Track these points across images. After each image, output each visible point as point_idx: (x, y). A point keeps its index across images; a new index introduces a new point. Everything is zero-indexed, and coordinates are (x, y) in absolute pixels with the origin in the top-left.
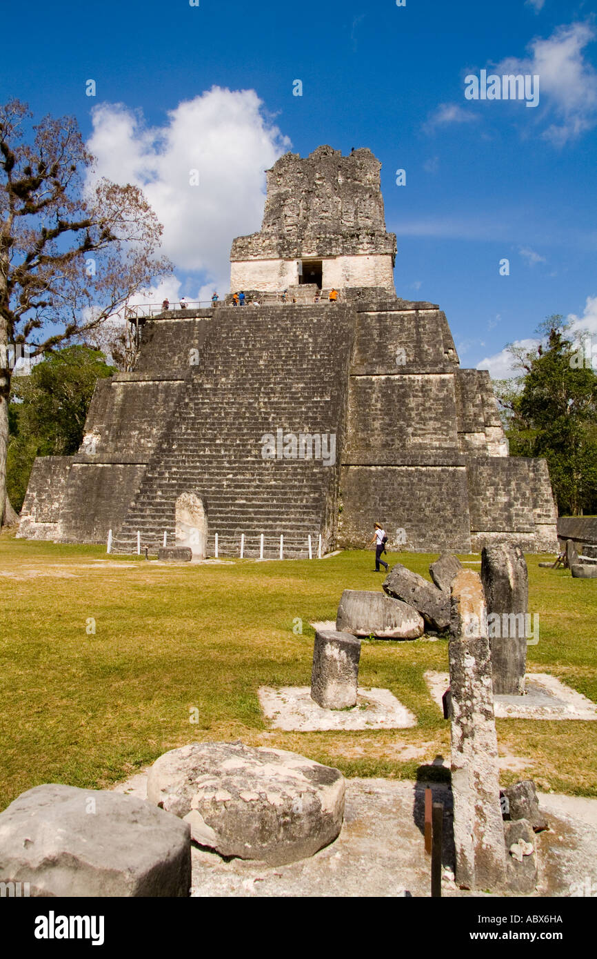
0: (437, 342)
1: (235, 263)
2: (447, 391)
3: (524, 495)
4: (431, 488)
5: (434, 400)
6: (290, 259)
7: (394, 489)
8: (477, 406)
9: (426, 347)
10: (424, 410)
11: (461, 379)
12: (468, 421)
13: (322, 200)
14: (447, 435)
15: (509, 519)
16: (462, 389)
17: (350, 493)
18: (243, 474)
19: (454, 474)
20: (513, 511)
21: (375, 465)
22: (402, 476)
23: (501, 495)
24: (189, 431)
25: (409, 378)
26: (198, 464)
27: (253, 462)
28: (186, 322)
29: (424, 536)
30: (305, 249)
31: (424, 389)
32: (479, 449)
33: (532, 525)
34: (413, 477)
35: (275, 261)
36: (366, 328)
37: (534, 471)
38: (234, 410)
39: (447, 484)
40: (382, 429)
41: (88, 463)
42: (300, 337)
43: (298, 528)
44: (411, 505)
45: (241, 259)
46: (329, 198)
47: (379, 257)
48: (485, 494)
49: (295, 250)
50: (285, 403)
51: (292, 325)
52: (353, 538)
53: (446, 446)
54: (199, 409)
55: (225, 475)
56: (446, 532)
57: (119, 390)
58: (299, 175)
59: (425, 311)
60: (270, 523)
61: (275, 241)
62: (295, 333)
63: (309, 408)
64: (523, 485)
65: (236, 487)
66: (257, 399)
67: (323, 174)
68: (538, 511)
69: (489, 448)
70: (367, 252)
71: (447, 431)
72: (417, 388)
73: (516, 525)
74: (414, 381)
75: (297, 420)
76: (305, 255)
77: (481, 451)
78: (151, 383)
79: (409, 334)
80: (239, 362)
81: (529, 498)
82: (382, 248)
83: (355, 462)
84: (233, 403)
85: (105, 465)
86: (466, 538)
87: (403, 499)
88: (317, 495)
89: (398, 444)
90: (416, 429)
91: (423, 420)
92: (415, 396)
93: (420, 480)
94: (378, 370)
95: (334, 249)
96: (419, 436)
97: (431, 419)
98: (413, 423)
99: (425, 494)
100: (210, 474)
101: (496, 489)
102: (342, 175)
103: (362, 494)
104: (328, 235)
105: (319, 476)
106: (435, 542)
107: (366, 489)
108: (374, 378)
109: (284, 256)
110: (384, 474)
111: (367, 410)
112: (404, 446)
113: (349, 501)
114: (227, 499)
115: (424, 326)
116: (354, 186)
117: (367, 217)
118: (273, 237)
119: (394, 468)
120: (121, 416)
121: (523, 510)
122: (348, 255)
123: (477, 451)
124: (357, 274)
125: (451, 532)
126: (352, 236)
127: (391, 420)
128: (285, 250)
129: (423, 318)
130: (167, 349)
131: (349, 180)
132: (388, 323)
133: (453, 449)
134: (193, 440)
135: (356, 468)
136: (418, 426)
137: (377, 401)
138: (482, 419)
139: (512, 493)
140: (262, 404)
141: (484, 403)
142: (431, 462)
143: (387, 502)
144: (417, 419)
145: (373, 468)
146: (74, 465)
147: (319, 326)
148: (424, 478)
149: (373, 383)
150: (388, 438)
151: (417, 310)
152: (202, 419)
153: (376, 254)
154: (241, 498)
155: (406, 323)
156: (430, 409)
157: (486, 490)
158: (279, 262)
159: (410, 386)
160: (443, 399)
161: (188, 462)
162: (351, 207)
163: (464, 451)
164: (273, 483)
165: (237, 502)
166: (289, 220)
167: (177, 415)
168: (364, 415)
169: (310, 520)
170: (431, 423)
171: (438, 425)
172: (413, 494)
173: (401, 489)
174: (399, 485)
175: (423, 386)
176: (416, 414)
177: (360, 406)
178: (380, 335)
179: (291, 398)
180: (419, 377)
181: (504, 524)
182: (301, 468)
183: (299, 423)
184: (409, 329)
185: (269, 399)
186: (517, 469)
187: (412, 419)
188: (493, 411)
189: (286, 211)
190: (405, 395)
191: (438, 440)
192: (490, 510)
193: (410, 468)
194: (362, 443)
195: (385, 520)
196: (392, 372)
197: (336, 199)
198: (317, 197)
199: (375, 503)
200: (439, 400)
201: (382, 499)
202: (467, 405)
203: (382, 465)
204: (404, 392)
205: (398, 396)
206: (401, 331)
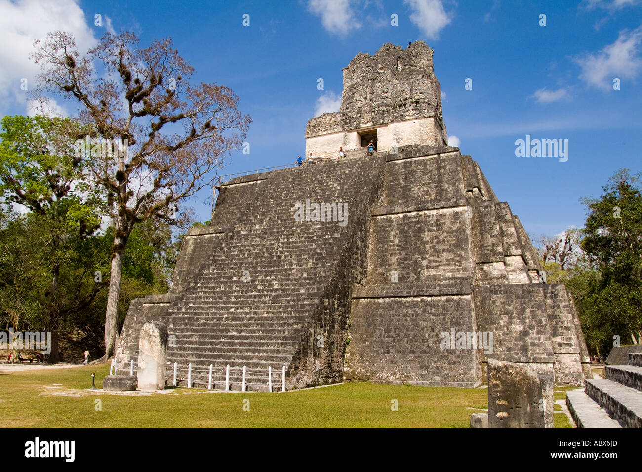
0: (456, 180)
1: (309, 139)
2: (460, 223)
3: (539, 323)
4: (435, 318)
5: (448, 232)
6: (351, 131)
7: (399, 320)
8: (495, 236)
9: (447, 186)
10: (438, 243)
11: (479, 212)
12: (486, 252)
13: (383, 84)
14: (460, 266)
15: (524, 349)
16: (481, 221)
17: (358, 326)
18: (243, 308)
19: (458, 303)
20: (528, 340)
21: (383, 298)
22: (408, 307)
23: (515, 324)
24: (215, 271)
25: (425, 214)
26: (211, 300)
27: (255, 296)
28: (250, 185)
29: (427, 368)
30: (362, 121)
31: (438, 224)
32: (497, 279)
33: (549, 354)
34: (418, 308)
35: (340, 134)
36: (393, 175)
37: (551, 298)
38: (256, 251)
39: (451, 314)
40: (399, 264)
41: (153, 303)
42: (331, 186)
43: (272, 359)
44: (415, 336)
45: (313, 135)
46: (389, 82)
47: (423, 120)
48: (499, 324)
49: (355, 123)
50: (300, 242)
51: (327, 177)
52: (359, 370)
53: (459, 276)
54: (230, 252)
55: (228, 308)
56: (449, 363)
57: (191, 243)
58: (367, 68)
59: (446, 154)
60: (250, 354)
61: (339, 118)
62: (328, 183)
63: (318, 245)
64: (539, 312)
65: (234, 319)
66: (278, 240)
67: (384, 64)
68: (558, 339)
69: (510, 277)
70: (413, 117)
71: (460, 261)
72: (432, 222)
73: (532, 354)
74: (429, 216)
75: (305, 257)
76: (363, 126)
77: (500, 281)
78: (214, 235)
79: (431, 176)
80: (275, 211)
81: (545, 326)
82: (426, 113)
83: (364, 295)
84: (258, 245)
85: (166, 304)
86: (470, 369)
87: (408, 330)
88: (299, 327)
89: (413, 276)
90: (430, 262)
91: (437, 253)
92: (429, 230)
93: (425, 310)
94: (396, 209)
95: (386, 118)
96: (433, 268)
97: (444, 251)
98: (427, 256)
99: (429, 324)
100: (217, 308)
101: (510, 318)
102: (401, 63)
103: (369, 325)
104: (381, 108)
105: (307, 307)
106: (438, 374)
107: (374, 320)
108: (393, 217)
109: (346, 128)
110: (390, 305)
111: (386, 247)
112: (418, 279)
113: (356, 333)
114: (221, 331)
115: (444, 168)
116: (411, 71)
117: (421, 93)
118: (338, 115)
119: (401, 299)
120: (190, 264)
121: (539, 339)
122: (398, 122)
123: (496, 281)
124: (405, 137)
125: (454, 363)
126: (400, 106)
127: (407, 254)
128: (347, 124)
129: (444, 161)
130: (235, 207)
131: (407, 67)
132: (413, 169)
133: (466, 279)
134: (215, 279)
135: (365, 301)
136: (432, 258)
137: (395, 238)
138: (500, 249)
139: (527, 321)
140: (280, 244)
141: (502, 234)
142: (436, 292)
143: (391, 334)
144: (431, 252)
145: (381, 300)
146: (144, 305)
147: (348, 176)
148: (428, 308)
149: (392, 221)
150: (404, 272)
151: (439, 154)
152: (229, 260)
153: (421, 118)
154: (233, 330)
155: (428, 167)
156: (444, 241)
157: (499, 319)
158: (343, 134)
159: (426, 221)
160: (456, 231)
161: (204, 297)
162: (407, 86)
163: (483, 281)
164: (266, 315)
165: (230, 334)
166: (358, 103)
167: (211, 258)
168: (382, 252)
169: (285, 351)
170: (445, 254)
171: (451, 256)
172: (417, 325)
173: (406, 320)
174: (404, 316)
175: (437, 220)
176: (430, 247)
177: (379, 243)
178: (405, 180)
179: (307, 237)
180: (434, 212)
181: (520, 355)
182: (294, 300)
183: (305, 259)
184: (431, 172)
185: (288, 239)
186: (531, 296)
187: (426, 252)
188: (512, 241)
189: (357, 97)
190: (420, 230)
191: (452, 270)
192: (504, 340)
193: (416, 299)
194: (381, 278)
195: (388, 352)
196: (409, 209)
197: (395, 82)
198: (380, 82)
199: (381, 335)
200: (452, 232)
201: (387, 331)
202: (485, 236)
203: (389, 297)
204: (419, 227)
205: (415, 231)
206: (424, 174)
